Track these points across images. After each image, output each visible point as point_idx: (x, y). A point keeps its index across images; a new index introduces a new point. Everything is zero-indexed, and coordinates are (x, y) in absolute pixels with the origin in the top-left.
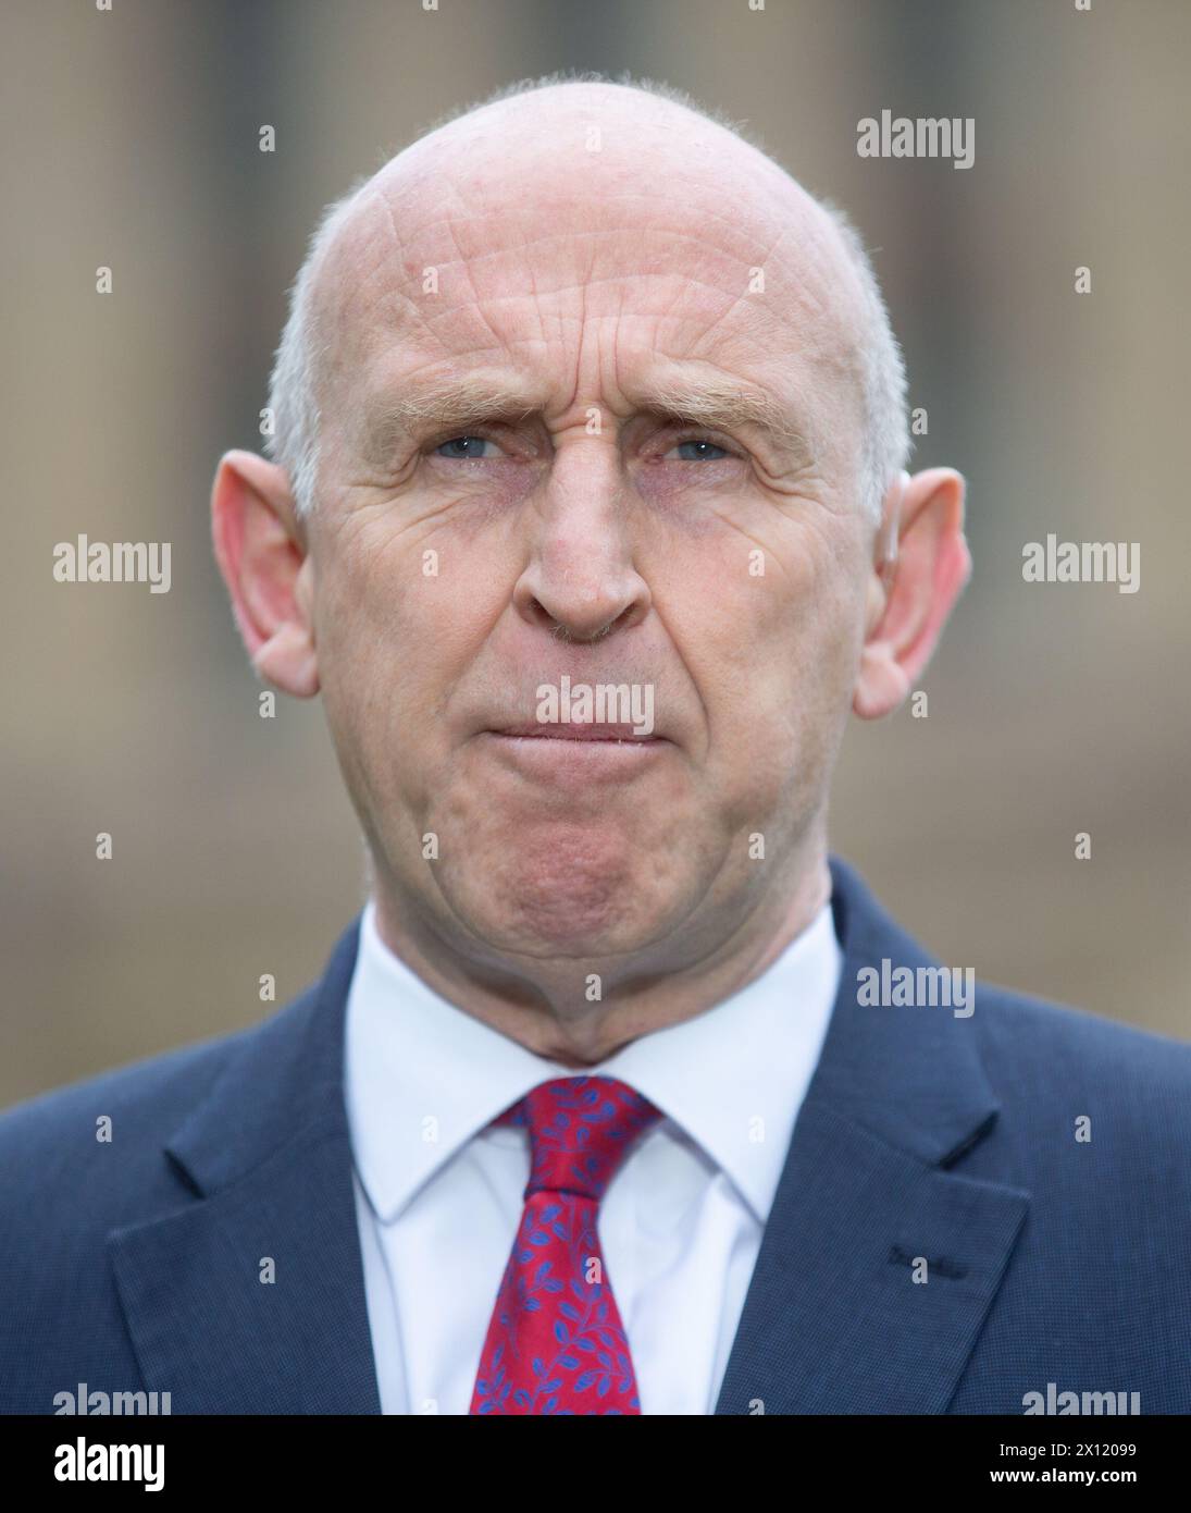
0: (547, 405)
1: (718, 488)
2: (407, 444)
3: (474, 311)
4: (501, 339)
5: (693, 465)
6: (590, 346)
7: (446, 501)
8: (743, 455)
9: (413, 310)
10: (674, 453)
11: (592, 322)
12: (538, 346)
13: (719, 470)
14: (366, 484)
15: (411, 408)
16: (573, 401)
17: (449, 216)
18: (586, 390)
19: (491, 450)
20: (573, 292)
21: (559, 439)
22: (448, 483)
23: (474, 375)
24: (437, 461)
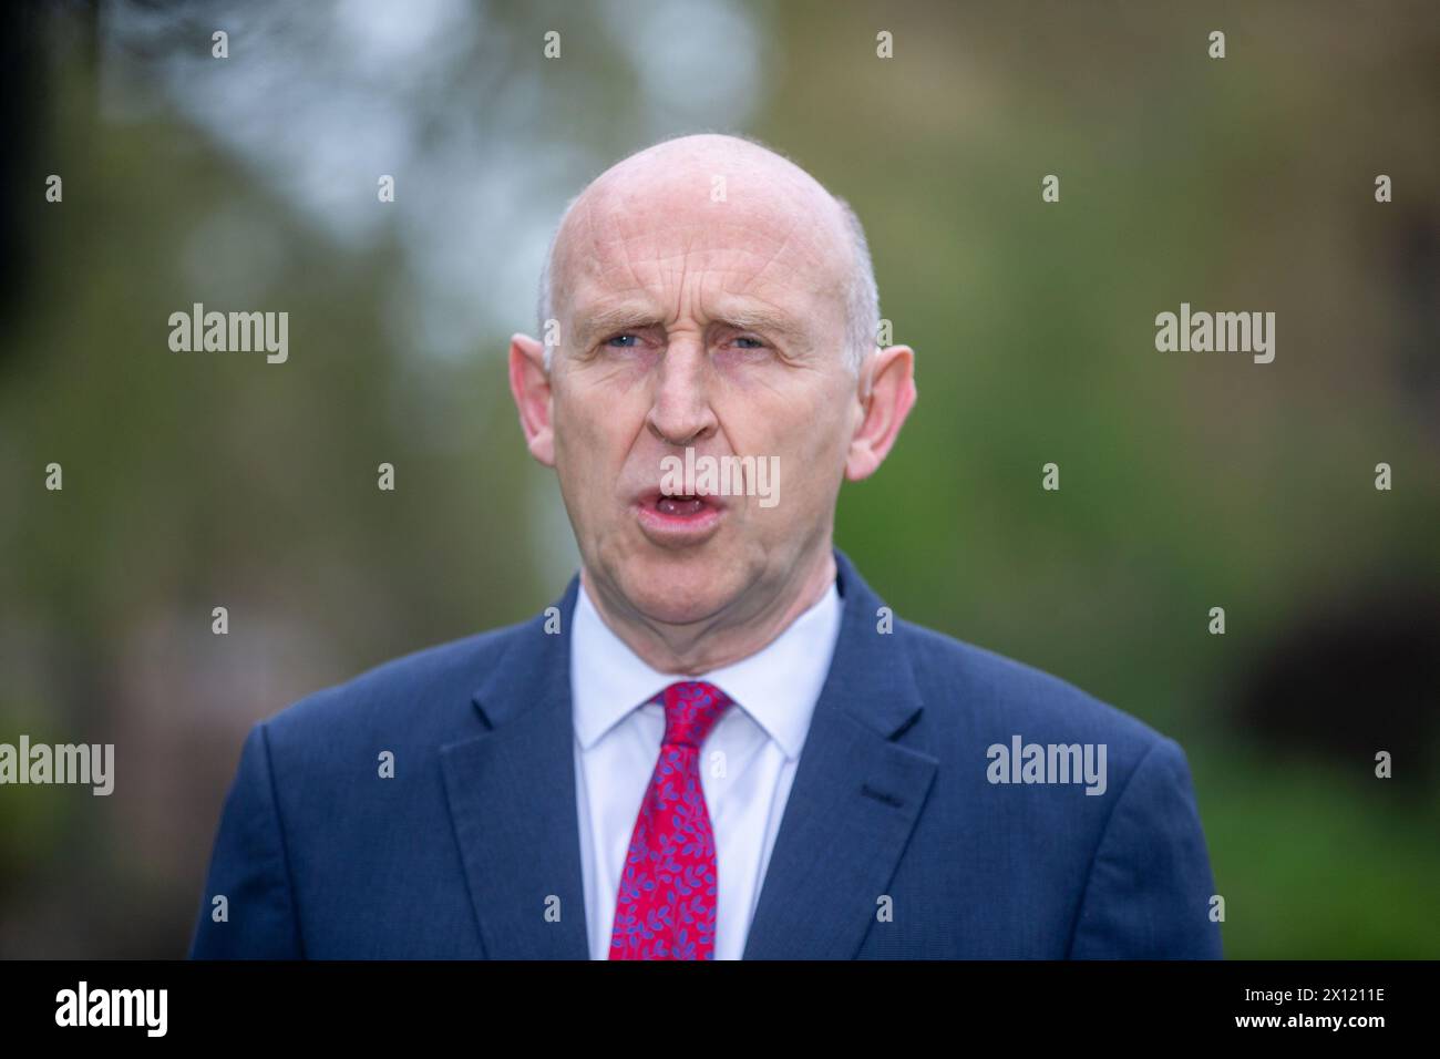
0: (664, 320)
1: (757, 363)
2: (594, 340)
3: (628, 269)
4: (640, 284)
5: (744, 351)
6: (687, 287)
7: (613, 371)
8: (772, 347)
9: (597, 267)
10: (735, 344)
11: (689, 274)
12: (658, 288)
13: (758, 354)
14: (575, 358)
15: (596, 321)
16: (678, 317)
17: (617, 215)
18: (685, 312)
19: (638, 342)
20: (680, 258)
21: (670, 337)
22: (615, 360)
23: (626, 303)
24: (609, 348)
